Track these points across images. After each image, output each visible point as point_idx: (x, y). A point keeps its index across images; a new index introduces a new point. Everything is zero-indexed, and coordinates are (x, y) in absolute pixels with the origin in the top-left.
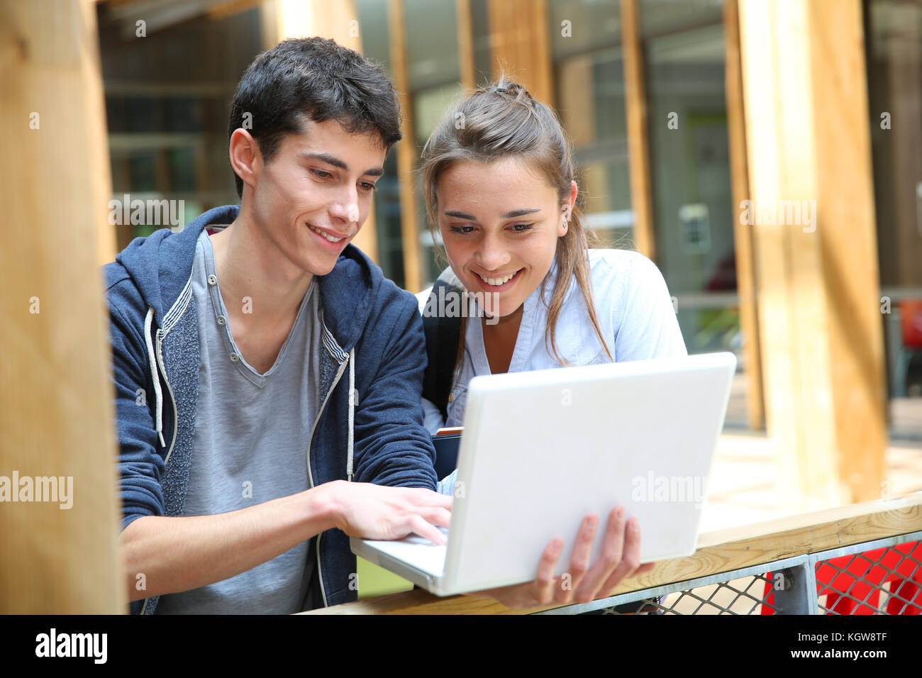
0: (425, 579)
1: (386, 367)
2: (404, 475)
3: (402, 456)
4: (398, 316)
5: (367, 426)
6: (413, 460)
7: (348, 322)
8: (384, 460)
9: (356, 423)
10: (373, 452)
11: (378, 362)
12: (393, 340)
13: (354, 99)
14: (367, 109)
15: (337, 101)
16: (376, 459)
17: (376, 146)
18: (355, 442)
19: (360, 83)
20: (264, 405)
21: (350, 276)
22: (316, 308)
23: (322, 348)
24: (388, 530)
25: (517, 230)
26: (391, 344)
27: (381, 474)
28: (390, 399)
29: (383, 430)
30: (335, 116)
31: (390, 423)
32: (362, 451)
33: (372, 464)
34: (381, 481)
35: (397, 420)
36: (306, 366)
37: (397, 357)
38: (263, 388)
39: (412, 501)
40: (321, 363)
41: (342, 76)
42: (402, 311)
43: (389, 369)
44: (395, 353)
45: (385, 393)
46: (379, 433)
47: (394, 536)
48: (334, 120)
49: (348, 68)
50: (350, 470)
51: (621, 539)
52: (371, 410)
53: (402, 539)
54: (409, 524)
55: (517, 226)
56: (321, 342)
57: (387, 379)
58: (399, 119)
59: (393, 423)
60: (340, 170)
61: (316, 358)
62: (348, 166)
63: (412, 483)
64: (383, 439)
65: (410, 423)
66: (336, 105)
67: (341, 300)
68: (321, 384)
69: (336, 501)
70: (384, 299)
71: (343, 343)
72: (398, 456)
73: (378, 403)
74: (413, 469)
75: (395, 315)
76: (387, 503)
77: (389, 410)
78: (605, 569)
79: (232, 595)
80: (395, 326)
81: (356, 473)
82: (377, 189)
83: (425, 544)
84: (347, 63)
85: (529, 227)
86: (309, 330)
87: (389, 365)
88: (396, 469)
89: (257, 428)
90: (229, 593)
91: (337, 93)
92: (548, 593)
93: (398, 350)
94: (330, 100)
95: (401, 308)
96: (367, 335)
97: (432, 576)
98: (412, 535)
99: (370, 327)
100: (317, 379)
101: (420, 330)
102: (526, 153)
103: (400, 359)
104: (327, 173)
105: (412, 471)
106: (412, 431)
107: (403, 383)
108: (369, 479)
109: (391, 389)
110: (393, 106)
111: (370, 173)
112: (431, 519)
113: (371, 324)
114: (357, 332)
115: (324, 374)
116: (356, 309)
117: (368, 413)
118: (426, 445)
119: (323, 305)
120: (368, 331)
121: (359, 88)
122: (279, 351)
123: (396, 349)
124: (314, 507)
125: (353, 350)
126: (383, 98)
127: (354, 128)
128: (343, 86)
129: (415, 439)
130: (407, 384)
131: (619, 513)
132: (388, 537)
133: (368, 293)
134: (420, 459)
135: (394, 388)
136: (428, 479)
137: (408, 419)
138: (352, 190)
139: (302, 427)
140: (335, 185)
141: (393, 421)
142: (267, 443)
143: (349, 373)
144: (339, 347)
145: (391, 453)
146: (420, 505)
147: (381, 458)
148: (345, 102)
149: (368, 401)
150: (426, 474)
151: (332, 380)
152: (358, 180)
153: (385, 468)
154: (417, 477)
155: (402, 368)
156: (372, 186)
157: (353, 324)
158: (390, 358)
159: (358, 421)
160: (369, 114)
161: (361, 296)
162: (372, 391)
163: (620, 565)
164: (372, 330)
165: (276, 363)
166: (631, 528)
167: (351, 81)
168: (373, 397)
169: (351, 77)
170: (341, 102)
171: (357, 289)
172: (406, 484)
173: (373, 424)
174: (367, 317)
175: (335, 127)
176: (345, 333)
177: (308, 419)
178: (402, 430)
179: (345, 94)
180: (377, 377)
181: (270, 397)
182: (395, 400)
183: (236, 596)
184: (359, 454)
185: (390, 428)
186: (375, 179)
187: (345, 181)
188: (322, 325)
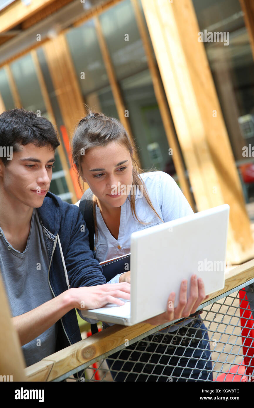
0: (122, 320)
1: (73, 238)
2: (93, 281)
3: (90, 273)
4: (73, 216)
5: (72, 264)
6: (95, 274)
7: (53, 223)
8: (83, 277)
9: (66, 264)
10: (77, 274)
11: (70, 237)
12: (74, 226)
13: (37, 133)
14: (44, 136)
15: (31, 135)
16: (79, 277)
17: (50, 150)
18: (67, 271)
19: (38, 126)
20: (25, 265)
21: (48, 203)
22: (38, 220)
23: (45, 236)
24: (98, 304)
25: (121, 170)
26: (73, 228)
27: (83, 283)
28: (79, 251)
29: (79, 264)
30: (31, 141)
31: (81, 261)
32: (72, 275)
33: (78, 279)
34: (84, 285)
35: (84, 259)
36: (40, 245)
37: (77, 233)
38: (24, 258)
39: (104, 290)
40: (46, 243)
41: (30, 124)
42: (74, 213)
43: (75, 238)
44: (76, 231)
45: (75, 249)
46: (78, 266)
47: (101, 306)
48: (31, 143)
49: (32, 120)
50: (68, 283)
51: (197, 288)
52: (71, 257)
53: (104, 306)
54: (107, 300)
55: (121, 168)
56: (44, 234)
57: (75, 243)
58: (57, 137)
59: (82, 261)
60: (37, 163)
61: (43, 240)
62: (41, 161)
63: (97, 283)
64: (80, 268)
65: (90, 259)
66: (31, 137)
67: (48, 215)
68: (47, 251)
69: (72, 297)
70: (65, 210)
71: (53, 232)
72: (88, 274)
73: (74, 254)
74: (95, 278)
75: (72, 216)
76: (94, 293)
77: (79, 255)
78: (193, 301)
79: (28, 347)
80: (73, 220)
81: (71, 285)
82: (54, 167)
83: (115, 307)
84: (31, 118)
85: (125, 168)
86: (37, 230)
87: (74, 237)
88: (89, 279)
89: (24, 276)
90: (27, 347)
91: (30, 132)
92: (172, 316)
93: (77, 230)
94: (28, 135)
95: (73, 212)
96: (62, 226)
97: (125, 319)
98: (108, 304)
99: (63, 223)
100: (45, 249)
101: (83, 220)
102: (118, 139)
103: (78, 234)
104: (33, 165)
105: (96, 279)
106: (91, 262)
107: (82, 243)
108: (78, 286)
109: (78, 246)
110: (54, 132)
111: (50, 161)
112: (115, 296)
113: (63, 221)
114: (58, 226)
115: (48, 247)
116: (55, 217)
117: (70, 259)
118: (98, 266)
119: (40, 218)
120: (62, 225)
121: (39, 128)
122: (27, 242)
123: (76, 229)
124: (64, 302)
125: (58, 234)
126: (49, 130)
127: (40, 145)
128: (32, 129)
129: (94, 265)
130: (84, 243)
131: (195, 277)
132: (98, 307)
133: (58, 209)
134: (97, 273)
135: (79, 246)
136: (103, 280)
137: (88, 257)
138: (44, 170)
139: (43, 271)
140: (36, 169)
141: (82, 259)
142: (30, 280)
143: (58, 244)
144: (52, 234)
145: (85, 273)
146: (108, 291)
147: (81, 276)
148: (34, 134)
149: (69, 254)
150: (101, 278)
151: (52, 248)
152: (46, 165)
153: (84, 280)
154: (98, 281)
155: (80, 237)
156: (52, 166)
157: (55, 223)
158: (74, 234)
159: (67, 263)
160: (45, 138)
161: (56, 211)
162: (70, 249)
163: (198, 298)
164: (64, 224)
165: (27, 247)
166: (200, 282)
167: (34, 126)
168: (71, 252)
169: (34, 124)
170: (32, 135)
171: (53, 209)
172: (94, 284)
173: (74, 262)
174: (60, 219)
175: (32, 146)
176: (53, 228)
177: (45, 266)
178: (87, 263)
179: (33, 132)
180: (70, 243)
181: (28, 261)
182: (81, 251)
183: (30, 347)
184: (71, 277)
185: (82, 263)
186: (52, 163)
187: (41, 167)
188: (42, 227)
